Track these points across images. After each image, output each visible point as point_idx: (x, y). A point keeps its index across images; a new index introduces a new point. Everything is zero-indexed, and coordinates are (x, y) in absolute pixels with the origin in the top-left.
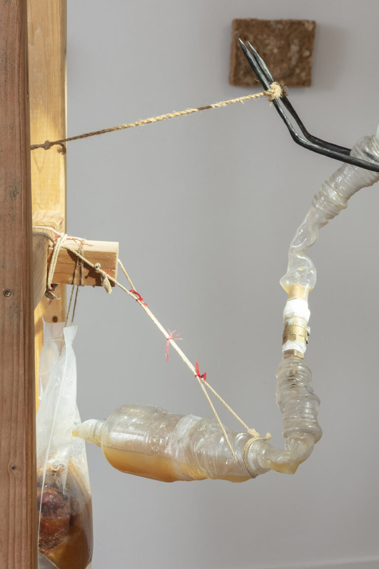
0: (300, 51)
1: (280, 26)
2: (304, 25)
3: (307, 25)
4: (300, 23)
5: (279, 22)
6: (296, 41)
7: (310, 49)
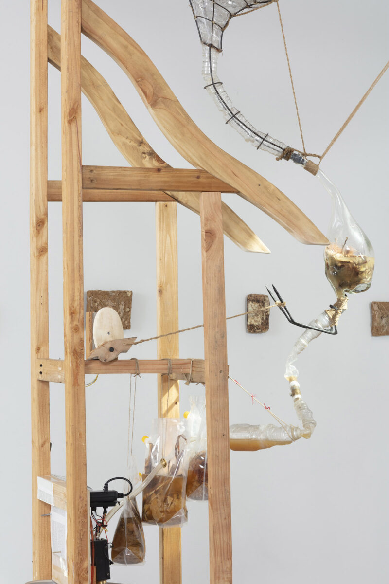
0: (125, 308)
1: (114, 294)
2: (126, 293)
3: (128, 293)
4: (125, 292)
5: (113, 292)
6: (122, 303)
7: (130, 308)
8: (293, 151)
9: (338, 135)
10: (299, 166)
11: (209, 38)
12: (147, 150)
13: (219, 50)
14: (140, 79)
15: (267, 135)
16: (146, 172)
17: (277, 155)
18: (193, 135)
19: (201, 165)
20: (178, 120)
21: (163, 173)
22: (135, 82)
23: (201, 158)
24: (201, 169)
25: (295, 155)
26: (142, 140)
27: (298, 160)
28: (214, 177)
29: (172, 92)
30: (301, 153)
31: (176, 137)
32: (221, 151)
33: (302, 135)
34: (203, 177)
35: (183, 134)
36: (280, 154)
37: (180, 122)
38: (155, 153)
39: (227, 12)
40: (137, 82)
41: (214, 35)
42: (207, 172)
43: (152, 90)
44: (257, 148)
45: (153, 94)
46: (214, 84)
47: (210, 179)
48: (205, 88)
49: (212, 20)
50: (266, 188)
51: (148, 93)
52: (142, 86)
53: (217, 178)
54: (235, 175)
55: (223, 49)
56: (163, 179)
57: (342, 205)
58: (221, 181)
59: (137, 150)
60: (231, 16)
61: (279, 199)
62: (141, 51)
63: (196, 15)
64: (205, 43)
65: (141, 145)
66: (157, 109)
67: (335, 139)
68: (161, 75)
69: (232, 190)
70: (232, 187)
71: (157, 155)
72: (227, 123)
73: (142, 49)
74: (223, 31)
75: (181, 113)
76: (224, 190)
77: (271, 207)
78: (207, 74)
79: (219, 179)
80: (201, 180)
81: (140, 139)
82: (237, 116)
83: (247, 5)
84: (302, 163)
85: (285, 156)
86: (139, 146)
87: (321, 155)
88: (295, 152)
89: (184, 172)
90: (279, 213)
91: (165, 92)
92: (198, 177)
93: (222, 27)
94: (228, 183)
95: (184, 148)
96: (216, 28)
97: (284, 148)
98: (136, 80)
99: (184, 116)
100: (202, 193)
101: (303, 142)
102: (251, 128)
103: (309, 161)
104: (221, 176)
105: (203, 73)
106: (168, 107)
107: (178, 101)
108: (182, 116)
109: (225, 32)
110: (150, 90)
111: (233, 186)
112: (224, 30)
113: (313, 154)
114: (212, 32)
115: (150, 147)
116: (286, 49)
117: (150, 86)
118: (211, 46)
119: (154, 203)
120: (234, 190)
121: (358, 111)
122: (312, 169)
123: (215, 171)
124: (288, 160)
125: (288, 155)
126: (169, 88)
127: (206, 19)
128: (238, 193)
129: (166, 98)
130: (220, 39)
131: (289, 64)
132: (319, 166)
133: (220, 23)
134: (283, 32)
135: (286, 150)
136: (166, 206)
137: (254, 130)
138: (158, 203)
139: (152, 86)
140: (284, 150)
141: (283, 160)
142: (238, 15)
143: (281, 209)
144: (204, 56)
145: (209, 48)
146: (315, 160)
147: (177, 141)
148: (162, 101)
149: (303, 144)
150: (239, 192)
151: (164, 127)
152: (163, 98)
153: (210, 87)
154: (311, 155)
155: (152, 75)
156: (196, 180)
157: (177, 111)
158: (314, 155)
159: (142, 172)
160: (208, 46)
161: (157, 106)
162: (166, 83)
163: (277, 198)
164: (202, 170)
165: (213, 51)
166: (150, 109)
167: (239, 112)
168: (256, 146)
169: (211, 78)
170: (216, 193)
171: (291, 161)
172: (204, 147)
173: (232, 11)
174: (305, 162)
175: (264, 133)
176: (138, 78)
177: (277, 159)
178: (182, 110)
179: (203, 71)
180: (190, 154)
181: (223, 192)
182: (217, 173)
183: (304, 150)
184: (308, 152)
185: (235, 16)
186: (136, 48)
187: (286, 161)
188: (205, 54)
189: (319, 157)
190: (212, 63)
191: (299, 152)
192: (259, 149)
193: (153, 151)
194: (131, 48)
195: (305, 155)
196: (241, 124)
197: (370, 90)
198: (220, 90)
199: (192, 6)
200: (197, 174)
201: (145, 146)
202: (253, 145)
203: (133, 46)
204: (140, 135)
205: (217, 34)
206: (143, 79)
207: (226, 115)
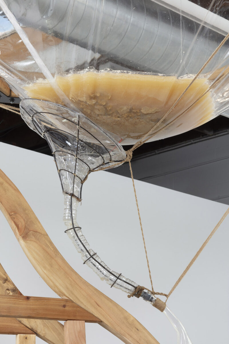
8: (143, 289)
9: (182, 276)
10: (148, 303)
11: (70, 188)
12: (10, 287)
13: (79, 199)
14: (13, 213)
15: (120, 275)
16: (16, 300)
17: (128, 293)
18: (60, 266)
19: (67, 295)
20: (47, 252)
21: (32, 301)
22: (8, 216)
23: (67, 288)
24: (67, 298)
25: (145, 293)
26: (7, 278)
27: (147, 298)
28: (79, 307)
29: (42, 226)
30: (150, 291)
31: (45, 268)
32: (85, 283)
33: (150, 276)
34: (68, 306)
35: (51, 265)
36: (131, 292)
37: (49, 254)
38: (18, 290)
39: (87, 167)
40: (10, 215)
41: (75, 186)
42: (72, 302)
43: (23, 223)
44: (111, 286)
45: (25, 227)
46: (74, 228)
47: (75, 309)
48: (65, 232)
49: (74, 173)
50: (126, 318)
51: (20, 226)
52: (15, 220)
53: (82, 308)
54: (98, 305)
55: (82, 198)
56: (32, 307)
57: (186, 338)
58: (85, 310)
59: (2, 286)
60: (90, 171)
61: (137, 330)
62: (15, 188)
63: (59, 169)
64: (67, 193)
65: (5, 282)
66: (28, 241)
67: (180, 279)
68: (32, 211)
69: (94, 319)
70: (95, 317)
71: (19, 292)
72: (84, 263)
73: (16, 187)
74: (82, 184)
75: (50, 245)
76: (88, 319)
77: (131, 336)
78: (68, 219)
79: (83, 309)
80: (67, 308)
81: (5, 277)
82: (94, 257)
83: (104, 162)
84: (151, 301)
85: (136, 293)
86: (4, 283)
87: (167, 294)
88: (145, 291)
89: (52, 301)
90: (138, 342)
91: (36, 226)
92: (64, 306)
93: (82, 180)
94: (91, 312)
95: (52, 278)
96: (77, 180)
97: (135, 286)
98: (9, 214)
99: (52, 249)
100: (68, 321)
101: (151, 282)
102: (106, 267)
103: (157, 298)
104: (85, 306)
105: (65, 219)
106: (38, 240)
107: (47, 235)
108: (51, 249)
109: (84, 184)
110: (22, 223)
111: (96, 315)
112: (84, 182)
113: (160, 292)
114: (74, 183)
115: (14, 285)
116: (137, 201)
117: (22, 220)
118: (72, 195)
119: (15, 336)
120: (97, 320)
121: (199, 257)
122: (160, 306)
123: (79, 301)
124: (138, 297)
125: (139, 293)
126: (39, 222)
127: (69, 172)
128: (100, 322)
129: (36, 232)
130: (79, 190)
131: (139, 214)
132: (166, 303)
133: (80, 176)
134: (134, 187)
135: (138, 288)
136: (26, 338)
137: (109, 270)
138: (19, 335)
139: (24, 220)
140: (136, 288)
141: (135, 298)
142: (95, 171)
143: (140, 339)
144: (66, 204)
145: (70, 197)
146: (163, 299)
147: (45, 272)
148: (33, 234)
149: (152, 284)
150: (102, 321)
151: (34, 258)
152: (34, 231)
153: (70, 231)
154: (158, 294)
155: (24, 210)
156: (62, 308)
157: (47, 244)
158: (161, 294)
159: (12, 300)
160: (70, 195)
161: (28, 239)
162: (36, 218)
163: (136, 328)
164: (67, 300)
165: (74, 199)
166: (22, 241)
167: (95, 254)
168: (110, 284)
169: (72, 223)
170: (81, 321)
171: (141, 298)
172: (70, 278)
173: (92, 167)
174: (154, 300)
175: (117, 273)
176: (11, 212)
177: (129, 297)
178: (51, 243)
179: (65, 217)
180: (57, 284)
181: (86, 321)
182: (82, 303)
183: (153, 289)
184: (155, 291)
185: (93, 171)
186: (10, 185)
187: (137, 298)
188: (66, 202)
189: (166, 295)
190: (73, 210)
191: (149, 291)
192: (112, 287)
193: (16, 288)
194: (6, 185)
195: (153, 293)
196: (97, 264)
197: (208, 239)
198: (79, 234)
199: (55, 161)
200: (63, 303)
201: (9, 284)
202: (108, 283)
203: (8, 183)
204: (5, 273)
205: (77, 185)
206: (15, 213)
207: (83, 256)
